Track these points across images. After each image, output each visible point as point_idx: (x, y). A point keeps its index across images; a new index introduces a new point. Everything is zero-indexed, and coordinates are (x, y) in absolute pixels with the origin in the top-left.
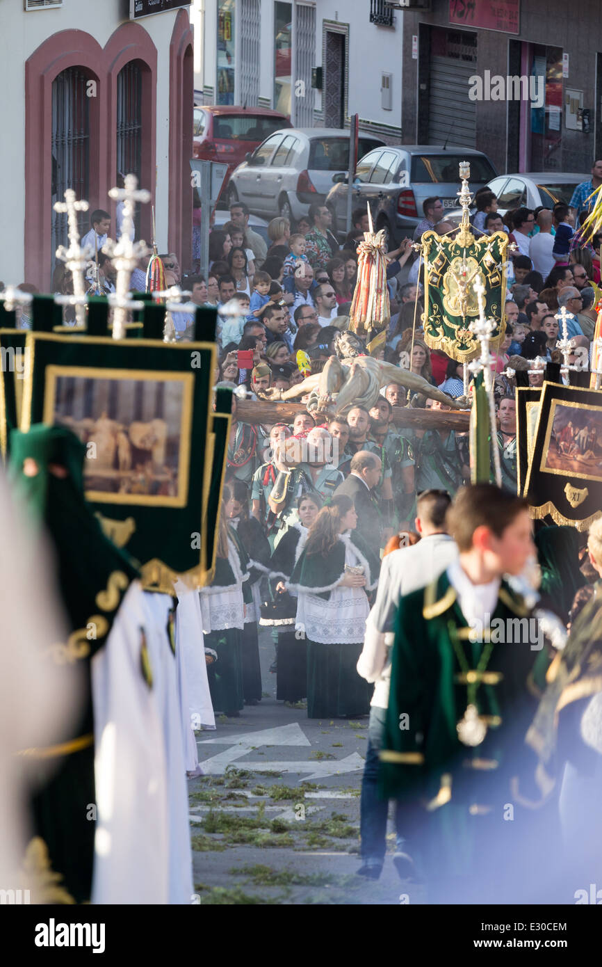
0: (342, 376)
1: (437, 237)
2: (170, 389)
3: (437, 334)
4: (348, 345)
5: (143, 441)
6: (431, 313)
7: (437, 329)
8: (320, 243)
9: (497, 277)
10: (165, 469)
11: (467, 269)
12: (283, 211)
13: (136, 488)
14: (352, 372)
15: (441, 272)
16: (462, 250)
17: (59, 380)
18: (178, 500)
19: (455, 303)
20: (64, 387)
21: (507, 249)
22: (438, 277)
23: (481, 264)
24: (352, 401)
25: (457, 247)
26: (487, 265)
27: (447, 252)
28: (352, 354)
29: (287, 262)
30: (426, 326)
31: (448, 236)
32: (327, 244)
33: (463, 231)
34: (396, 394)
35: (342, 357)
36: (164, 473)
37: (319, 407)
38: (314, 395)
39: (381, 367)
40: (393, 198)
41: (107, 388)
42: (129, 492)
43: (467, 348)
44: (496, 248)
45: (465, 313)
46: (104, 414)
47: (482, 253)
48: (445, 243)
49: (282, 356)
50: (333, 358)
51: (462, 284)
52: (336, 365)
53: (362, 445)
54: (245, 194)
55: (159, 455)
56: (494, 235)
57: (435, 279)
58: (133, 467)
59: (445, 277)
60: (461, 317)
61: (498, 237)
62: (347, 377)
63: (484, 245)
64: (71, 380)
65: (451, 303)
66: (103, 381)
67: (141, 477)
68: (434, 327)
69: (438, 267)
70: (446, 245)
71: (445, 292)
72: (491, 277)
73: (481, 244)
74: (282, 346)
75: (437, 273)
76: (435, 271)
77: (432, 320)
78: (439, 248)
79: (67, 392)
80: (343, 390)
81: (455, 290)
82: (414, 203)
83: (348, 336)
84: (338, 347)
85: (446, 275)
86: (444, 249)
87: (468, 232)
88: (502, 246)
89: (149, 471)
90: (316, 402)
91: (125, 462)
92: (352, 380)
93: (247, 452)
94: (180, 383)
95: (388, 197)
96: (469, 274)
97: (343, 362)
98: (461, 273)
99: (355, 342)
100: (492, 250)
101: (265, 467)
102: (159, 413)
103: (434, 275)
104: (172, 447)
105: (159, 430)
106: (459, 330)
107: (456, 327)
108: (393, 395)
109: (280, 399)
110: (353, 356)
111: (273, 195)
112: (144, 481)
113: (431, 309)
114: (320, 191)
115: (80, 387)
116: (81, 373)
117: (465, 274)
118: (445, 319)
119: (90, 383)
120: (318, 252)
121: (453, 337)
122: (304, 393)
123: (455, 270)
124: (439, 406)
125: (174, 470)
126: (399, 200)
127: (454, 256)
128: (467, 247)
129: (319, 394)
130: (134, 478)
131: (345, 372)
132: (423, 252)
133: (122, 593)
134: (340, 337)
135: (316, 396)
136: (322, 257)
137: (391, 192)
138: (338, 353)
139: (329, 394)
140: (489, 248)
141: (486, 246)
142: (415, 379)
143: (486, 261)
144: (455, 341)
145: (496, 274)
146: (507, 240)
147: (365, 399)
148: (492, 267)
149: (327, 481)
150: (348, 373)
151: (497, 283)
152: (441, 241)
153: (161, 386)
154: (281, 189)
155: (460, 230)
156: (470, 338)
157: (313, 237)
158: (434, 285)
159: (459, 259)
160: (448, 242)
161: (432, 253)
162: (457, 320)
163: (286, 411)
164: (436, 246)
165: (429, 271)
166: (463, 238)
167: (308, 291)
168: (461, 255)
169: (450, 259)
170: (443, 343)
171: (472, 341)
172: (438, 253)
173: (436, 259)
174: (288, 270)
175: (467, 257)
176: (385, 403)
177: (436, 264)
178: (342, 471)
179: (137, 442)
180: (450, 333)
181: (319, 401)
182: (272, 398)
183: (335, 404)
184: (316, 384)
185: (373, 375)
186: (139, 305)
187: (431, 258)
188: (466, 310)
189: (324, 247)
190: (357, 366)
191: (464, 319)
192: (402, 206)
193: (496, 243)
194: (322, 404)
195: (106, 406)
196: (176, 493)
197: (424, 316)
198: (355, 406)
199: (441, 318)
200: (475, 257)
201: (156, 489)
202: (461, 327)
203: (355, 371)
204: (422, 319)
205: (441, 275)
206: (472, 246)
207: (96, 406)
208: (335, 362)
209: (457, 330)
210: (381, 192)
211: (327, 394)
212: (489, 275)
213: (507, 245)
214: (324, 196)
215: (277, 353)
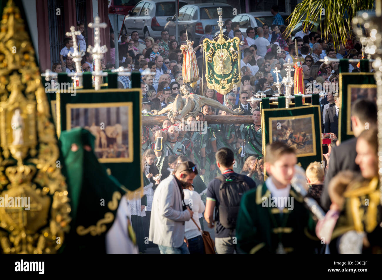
0: (183, 103)
1: (209, 41)
2: (122, 110)
3: (212, 83)
4: (185, 89)
5: (112, 134)
6: (209, 74)
7: (212, 80)
8: (165, 46)
9: (236, 57)
10: (123, 146)
11: (223, 54)
12: (146, 35)
13: (110, 155)
14: (187, 101)
15: (212, 56)
16: (220, 46)
17: (72, 110)
18: (129, 159)
19: (219, 69)
20: (75, 113)
21: (239, 44)
22: (211, 58)
23: (229, 52)
24: (188, 114)
25: (218, 45)
26: (231, 52)
27: (214, 47)
28: (187, 93)
29: (151, 56)
30: (208, 80)
31: (214, 40)
32: (168, 47)
33: (220, 38)
34: (207, 109)
35: (183, 95)
36: (122, 148)
37: (173, 116)
38: (171, 112)
39: (200, 98)
40: (193, 26)
41: (94, 112)
42: (107, 157)
43: (225, 88)
44: (235, 44)
45: (223, 73)
46: (94, 124)
47: (229, 47)
48: (213, 43)
49: (154, 96)
50: (178, 95)
51: (221, 60)
52: (180, 98)
53: (193, 133)
54: (129, 29)
55: (119, 140)
56: (234, 39)
57: (210, 59)
58: (108, 146)
59: (214, 58)
60: (222, 75)
61: (235, 39)
62: (185, 103)
63: (229, 43)
64: (78, 110)
65: (217, 69)
66: (92, 109)
67: (112, 150)
68: (211, 80)
69: (210, 54)
70: (213, 44)
71: (214, 64)
72: (233, 57)
73: (228, 43)
74: (153, 92)
75: (211, 56)
76: (210, 56)
77: (210, 77)
78: (211, 46)
79: (76, 115)
80: (183, 109)
81: (218, 63)
82: (202, 28)
83: (186, 86)
84: (181, 91)
85: (214, 57)
86: (213, 46)
87: (222, 38)
88: (237, 43)
89: (115, 147)
90: (172, 114)
91: (104, 144)
92: (187, 104)
93: (145, 137)
94: (127, 107)
95: (191, 26)
96: (224, 56)
97: (183, 97)
98: (220, 56)
99: (188, 88)
100: (233, 45)
101: (152, 144)
102: (118, 121)
103: (209, 57)
104: (125, 136)
105: (119, 129)
106: (221, 80)
107: (220, 79)
108: (206, 110)
109: (158, 115)
110: (188, 94)
111: (141, 28)
112: (113, 152)
113: (209, 72)
114: (161, 25)
115: (82, 113)
116: (82, 106)
117: (222, 56)
118: (215, 76)
119: (86, 110)
120: (164, 50)
121: (219, 84)
122: (168, 111)
123: (218, 55)
124: (225, 114)
125: (126, 146)
126: (195, 27)
127: (217, 49)
128: (222, 44)
129: (173, 111)
130: (109, 151)
131: (184, 101)
132: (204, 48)
133: (119, 201)
134: (182, 86)
135: (172, 112)
136: (166, 53)
137: (192, 24)
138: (181, 93)
139: (178, 111)
140: (232, 44)
141: (230, 43)
142: (215, 103)
143: (231, 50)
144: (220, 85)
145: (235, 55)
146: (239, 40)
147: (194, 112)
148: (233, 53)
149: (178, 149)
150: (185, 101)
151: (236, 59)
152: (211, 43)
153: (118, 109)
154: (145, 26)
155: (219, 37)
156: (226, 83)
157: (162, 44)
158: (209, 62)
159: (219, 50)
160: (214, 43)
161: (208, 48)
162: (220, 76)
163: (160, 120)
164: (210, 45)
165: (207, 56)
166: (221, 40)
167: (161, 68)
168: (220, 48)
169: (216, 50)
170: (215, 86)
171: (227, 84)
172: (210, 48)
173: (210, 50)
174: (152, 59)
175: (222, 49)
176: (201, 114)
177: (210, 52)
178: (183, 144)
179: (109, 135)
180: (217, 82)
181: (173, 114)
182: (154, 114)
183: (180, 115)
184: (172, 107)
185: (196, 102)
186: (106, 74)
187: (208, 50)
188: (223, 72)
189: (167, 49)
190: (189, 98)
191: (223, 75)
192: (197, 29)
193: (235, 42)
194: (174, 115)
195: (94, 120)
196: (128, 156)
197: (206, 75)
198: (190, 116)
199: (213, 76)
200: (226, 49)
201: (119, 155)
202: (222, 79)
203: (188, 100)
204: (206, 77)
205: (212, 57)
206: (225, 44)
207: (89, 121)
208: (180, 97)
209: (220, 80)
210: (188, 24)
211: (176, 111)
212: (232, 56)
213: (239, 43)
214: (164, 27)
215: (151, 95)
